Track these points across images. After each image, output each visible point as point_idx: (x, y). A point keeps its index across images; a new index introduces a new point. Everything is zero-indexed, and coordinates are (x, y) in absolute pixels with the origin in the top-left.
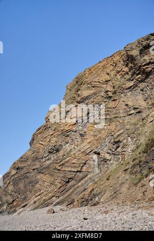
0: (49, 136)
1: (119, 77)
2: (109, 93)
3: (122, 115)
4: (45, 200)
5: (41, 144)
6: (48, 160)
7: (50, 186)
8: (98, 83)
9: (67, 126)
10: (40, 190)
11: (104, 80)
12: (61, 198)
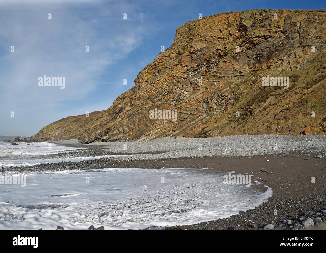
0: (161, 80)
1: (231, 39)
2: (220, 51)
3: (229, 75)
4: (164, 133)
5: (153, 86)
6: (160, 100)
7: (168, 123)
8: (211, 38)
9: (179, 73)
10: (160, 125)
11: (217, 37)
12: (177, 131)
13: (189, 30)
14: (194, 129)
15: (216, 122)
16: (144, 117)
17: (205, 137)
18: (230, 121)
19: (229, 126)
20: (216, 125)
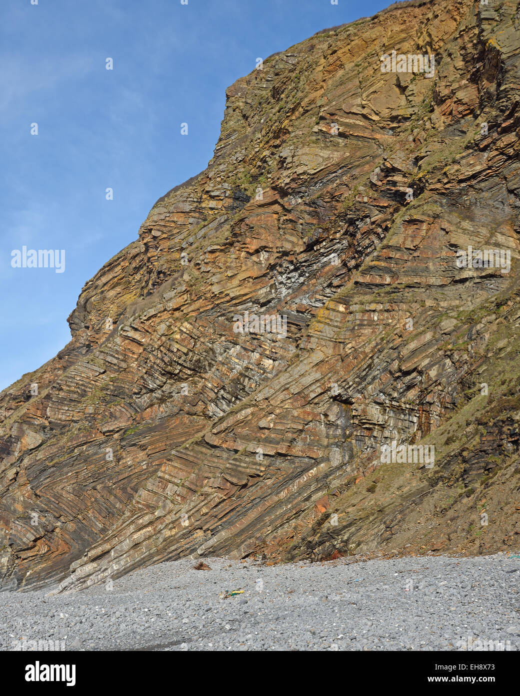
0: (166, 315)
1: (439, 119)
2: (398, 178)
3: (432, 281)
4: (169, 541)
6: (162, 400)
7: (184, 498)
8: (361, 122)
9: (236, 282)
10: (152, 508)
11: (386, 113)
12: (224, 534)
13: (276, 93)
14: (293, 523)
15: (371, 490)
16: (97, 477)
17: (329, 556)
18: (433, 483)
19: (429, 504)
20: (370, 501)
